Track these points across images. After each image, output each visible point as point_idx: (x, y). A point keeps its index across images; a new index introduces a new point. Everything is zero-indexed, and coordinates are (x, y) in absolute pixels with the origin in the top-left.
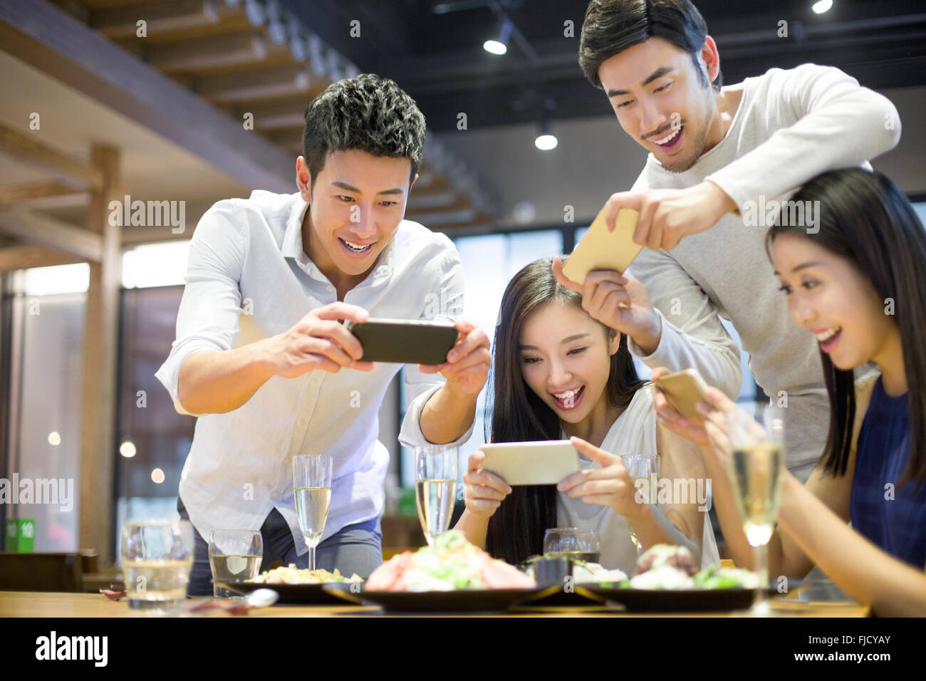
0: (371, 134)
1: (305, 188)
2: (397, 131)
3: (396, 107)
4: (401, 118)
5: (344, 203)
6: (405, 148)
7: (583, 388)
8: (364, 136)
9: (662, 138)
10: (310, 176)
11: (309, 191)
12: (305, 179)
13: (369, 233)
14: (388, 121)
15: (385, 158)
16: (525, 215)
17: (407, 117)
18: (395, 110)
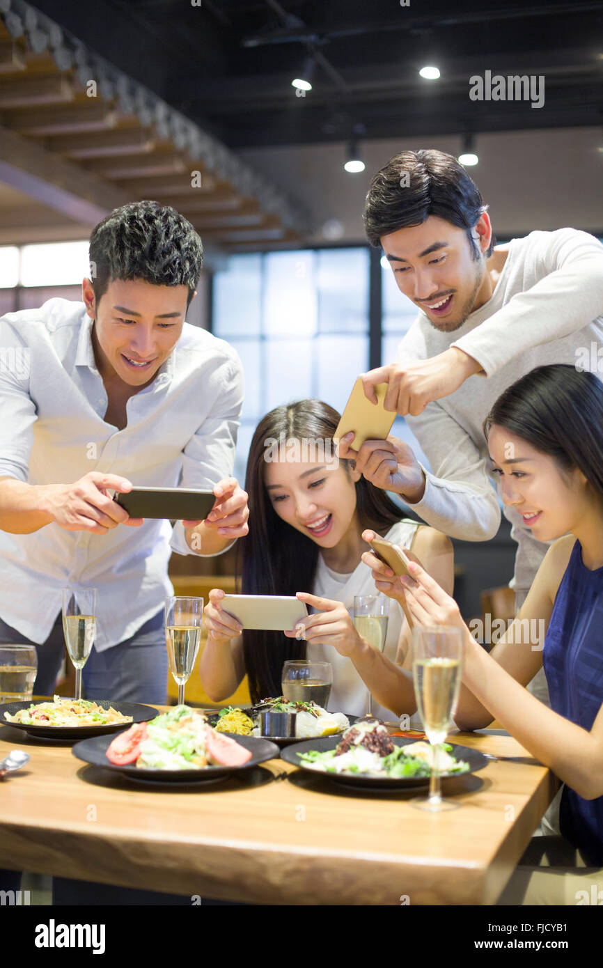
0: (150, 266)
1: (90, 306)
2: (175, 262)
3: (174, 237)
4: (179, 248)
5: (126, 325)
6: (182, 277)
7: (330, 516)
8: (143, 268)
9: (433, 304)
10: (94, 296)
11: (94, 309)
12: (91, 296)
13: (149, 350)
14: (167, 252)
15: (163, 287)
16: (334, 232)
17: (183, 246)
18: (173, 240)
